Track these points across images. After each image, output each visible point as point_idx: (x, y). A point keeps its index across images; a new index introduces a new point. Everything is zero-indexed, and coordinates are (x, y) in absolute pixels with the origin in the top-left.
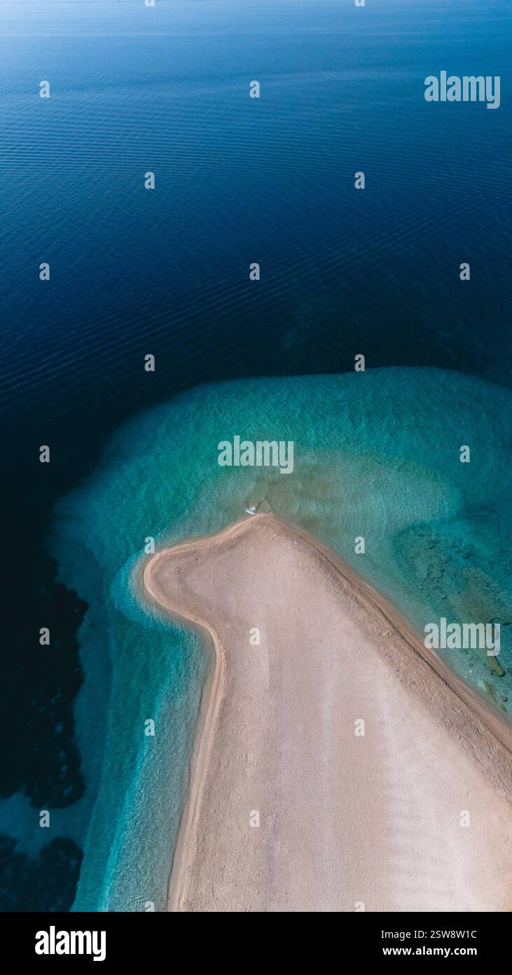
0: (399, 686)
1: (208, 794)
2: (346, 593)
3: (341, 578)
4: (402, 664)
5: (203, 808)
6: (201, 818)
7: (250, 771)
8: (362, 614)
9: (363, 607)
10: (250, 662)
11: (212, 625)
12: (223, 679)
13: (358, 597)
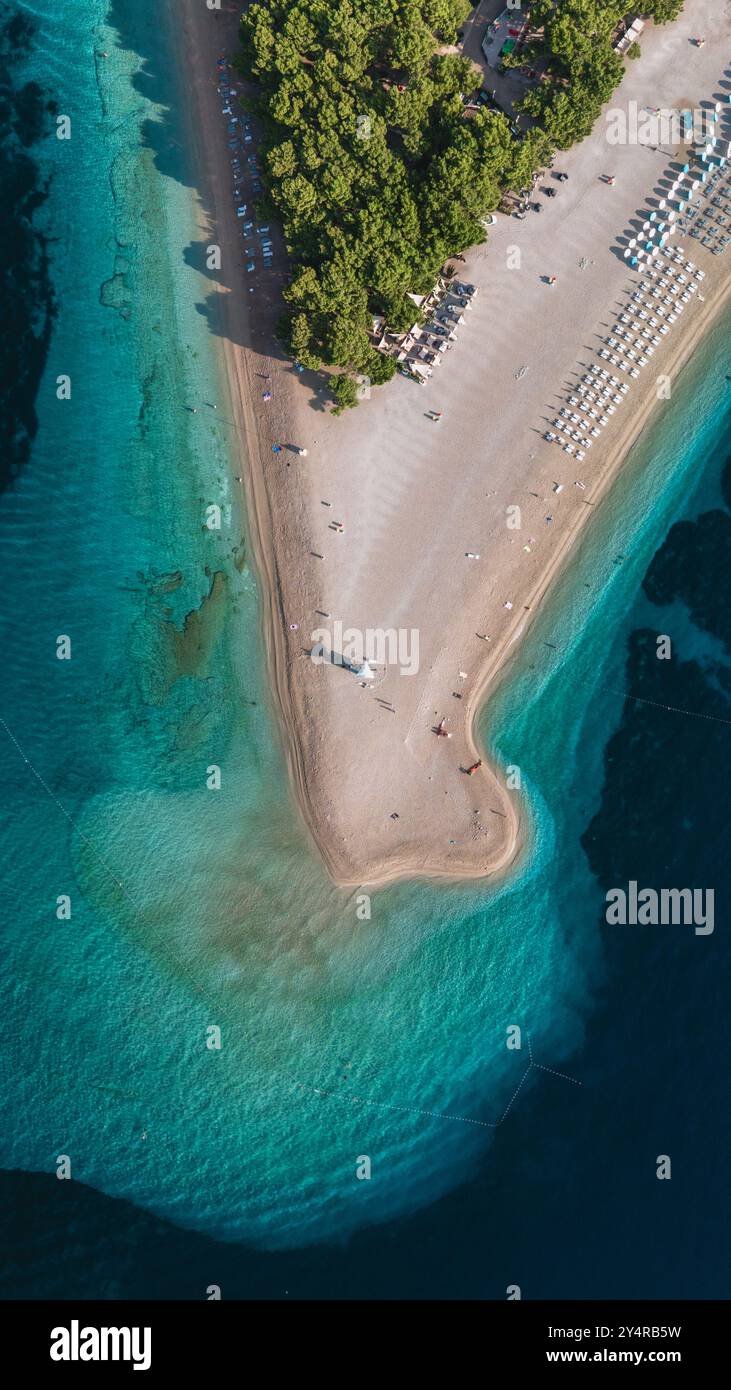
0: (327, 596)
1: (534, 578)
2: (312, 722)
3: (306, 743)
4: (309, 617)
5: (542, 568)
6: (547, 560)
7: (494, 579)
8: (313, 688)
9: (305, 698)
10: (449, 683)
11: (466, 744)
12: (480, 679)
13: (302, 712)
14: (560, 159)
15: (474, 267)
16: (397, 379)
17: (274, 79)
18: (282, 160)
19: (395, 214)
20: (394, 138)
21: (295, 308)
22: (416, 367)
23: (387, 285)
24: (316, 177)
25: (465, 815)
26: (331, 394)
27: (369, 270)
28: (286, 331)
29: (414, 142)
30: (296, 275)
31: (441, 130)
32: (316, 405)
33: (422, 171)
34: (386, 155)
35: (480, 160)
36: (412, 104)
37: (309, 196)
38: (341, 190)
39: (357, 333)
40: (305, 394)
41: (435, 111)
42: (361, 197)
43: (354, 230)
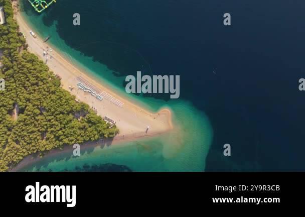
14: (91, 107)
15: (103, 116)
16: (116, 125)
17: (84, 140)
18: (93, 139)
19: (98, 126)
20: (90, 127)
21: (109, 137)
22: (114, 122)
23: (106, 127)
24: (94, 135)
25: (164, 115)
26: (117, 132)
27: (104, 129)
28: (111, 138)
29: (90, 125)
30: (105, 137)
31: (89, 122)
32: (118, 133)
33: (94, 124)
34: (92, 128)
35: (92, 117)
36: (87, 125)
37: (97, 136)
38: (96, 132)
39: (111, 130)
40: (117, 134)
41: (87, 122)
42: (96, 130)
43: (100, 131)
